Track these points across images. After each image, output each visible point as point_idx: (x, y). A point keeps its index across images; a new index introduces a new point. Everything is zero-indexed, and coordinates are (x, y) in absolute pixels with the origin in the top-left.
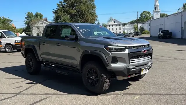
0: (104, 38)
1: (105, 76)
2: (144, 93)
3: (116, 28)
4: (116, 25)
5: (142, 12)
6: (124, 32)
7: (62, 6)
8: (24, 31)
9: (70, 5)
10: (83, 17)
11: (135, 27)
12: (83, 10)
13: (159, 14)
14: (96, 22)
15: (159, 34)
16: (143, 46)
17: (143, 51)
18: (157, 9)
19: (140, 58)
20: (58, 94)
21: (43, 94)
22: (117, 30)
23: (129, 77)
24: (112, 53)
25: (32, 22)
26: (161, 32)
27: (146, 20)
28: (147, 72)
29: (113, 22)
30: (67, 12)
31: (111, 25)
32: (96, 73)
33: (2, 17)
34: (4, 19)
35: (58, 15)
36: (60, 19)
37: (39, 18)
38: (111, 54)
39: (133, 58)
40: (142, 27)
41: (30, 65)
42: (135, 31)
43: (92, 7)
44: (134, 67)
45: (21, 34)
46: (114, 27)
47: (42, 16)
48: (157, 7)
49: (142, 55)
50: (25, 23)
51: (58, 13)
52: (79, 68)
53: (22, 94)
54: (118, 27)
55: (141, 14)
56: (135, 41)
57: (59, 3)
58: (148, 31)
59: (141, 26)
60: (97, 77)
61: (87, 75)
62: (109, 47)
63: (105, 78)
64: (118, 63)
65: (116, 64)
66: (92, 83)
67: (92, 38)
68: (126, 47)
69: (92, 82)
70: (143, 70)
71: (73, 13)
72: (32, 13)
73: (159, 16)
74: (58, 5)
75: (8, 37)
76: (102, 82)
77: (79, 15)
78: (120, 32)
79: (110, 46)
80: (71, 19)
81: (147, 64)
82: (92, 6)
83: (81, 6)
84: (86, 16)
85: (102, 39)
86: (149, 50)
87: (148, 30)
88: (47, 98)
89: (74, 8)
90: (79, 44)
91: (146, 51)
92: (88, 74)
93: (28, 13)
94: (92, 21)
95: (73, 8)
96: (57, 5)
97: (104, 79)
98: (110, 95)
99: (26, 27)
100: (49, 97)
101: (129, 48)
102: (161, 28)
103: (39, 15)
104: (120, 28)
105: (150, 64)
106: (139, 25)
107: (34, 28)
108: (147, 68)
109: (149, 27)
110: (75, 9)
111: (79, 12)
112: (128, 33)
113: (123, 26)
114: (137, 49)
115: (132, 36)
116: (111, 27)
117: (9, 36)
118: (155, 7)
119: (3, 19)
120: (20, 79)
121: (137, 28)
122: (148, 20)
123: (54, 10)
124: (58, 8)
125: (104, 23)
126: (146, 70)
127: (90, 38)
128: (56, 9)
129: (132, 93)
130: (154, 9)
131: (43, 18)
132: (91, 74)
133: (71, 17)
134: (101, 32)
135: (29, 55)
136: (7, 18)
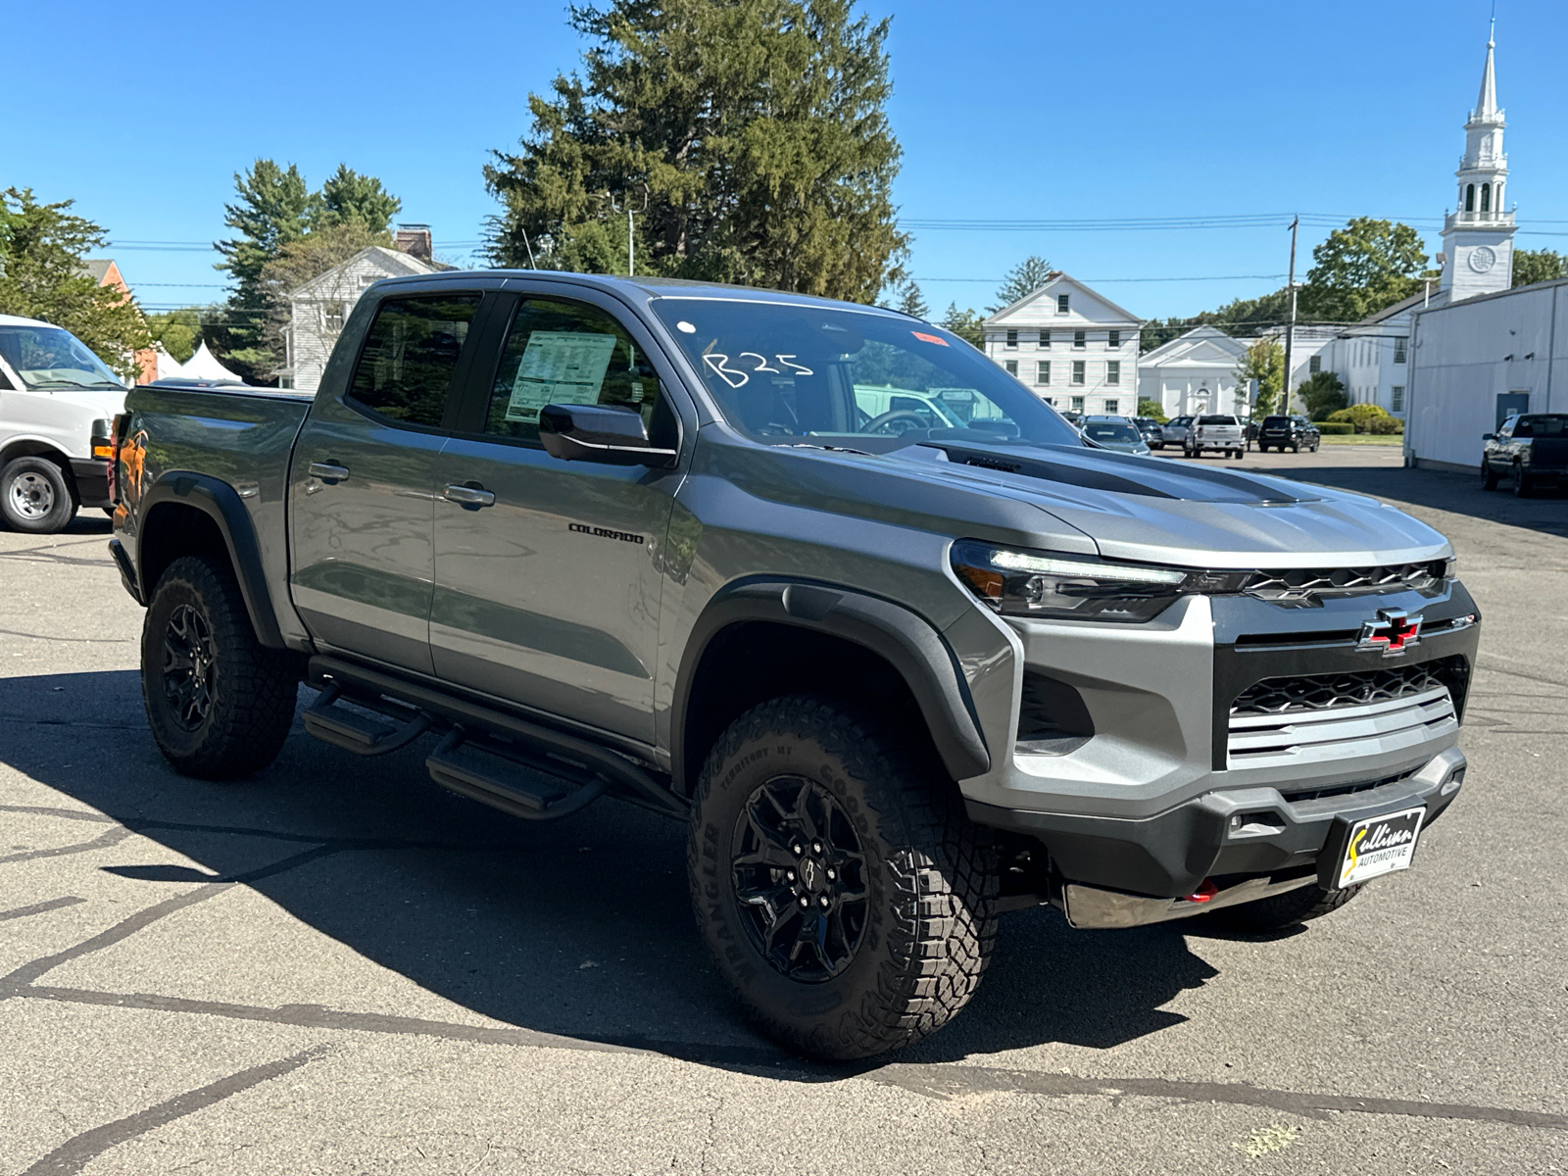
0: (957, 456)
1: (936, 879)
2: (1357, 1090)
3: (1079, 366)
4: (1080, 338)
5: (1341, 227)
6: (1147, 407)
7: (580, 125)
8: (217, 335)
9: (653, 122)
10: (763, 238)
11: (1256, 366)
12: (767, 177)
13: (1504, 251)
14: (890, 297)
15: (1491, 445)
16: (1384, 571)
17: (1379, 633)
18: (1486, 206)
19: (1343, 702)
20: (416, 1026)
21: (259, 1014)
22: (1080, 378)
23: (1202, 905)
24: (1035, 627)
25: (284, 255)
26: (1519, 432)
27: (1374, 307)
28: (1403, 862)
29: (1056, 305)
30: (617, 184)
31: (1029, 330)
32: (842, 835)
33: (12, 192)
34: (28, 210)
35: (539, 203)
36: (546, 244)
37: (357, 222)
38: (1017, 644)
39: (1262, 698)
40: (1325, 367)
41: (181, 676)
42: (1261, 404)
43: (864, 150)
44: (1268, 798)
45: (182, 361)
46: (1062, 354)
47: (388, 207)
48: (1486, 188)
49: (1367, 675)
50: (223, 259)
51: (536, 190)
52: (663, 753)
53: (43, 993)
54: (1096, 354)
55: (1330, 245)
56: (1295, 510)
57: (551, 97)
58: (1383, 414)
59: (1315, 361)
60: (850, 878)
61: (747, 848)
62: (1005, 560)
63: (937, 902)
64: (1093, 743)
65: (1065, 750)
66: (788, 933)
67: (821, 455)
68: (1195, 579)
69: (797, 920)
70: (1368, 837)
71: (677, 196)
72: (293, 172)
73: (1499, 277)
74: (545, 117)
75: (31, 387)
76: (900, 936)
77: (734, 217)
78: (1112, 405)
79: (1017, 549)
80: (657, 254)
81: (1407, 774)
82: (866, 135)
83: (754, 132)
84: (794, 236)
85: (932, 469)
86: (1447, 623)
87: (1387, 397)
88: (302, 1059)
89: (691, 151)
90: (679, 509)
91: (1410, 629)
92: (758, 832)
93: (263, 171)
94: (849, 281)
95: (675, 149)
96: (534, 109)
97: (925, 913)
98: (983, 1081)
99: (232, 302)
100: (321, 1049)
101: (1226, 585)
102: (1519, 387)
103: (364, 199)
104: (1114, 365)
105: (1435, 772)
106: (1303, 350)
107: (299, 314)
108: (1407, 824)
109: (1399, 375)
110: (699, 156)
111: (733, 185)
112: (1185, 421)
113: (1146, 347)
114: (1316, 599)
115: (1228, 452)
116: (1028, 355)
117: (48, 373)
118: (1471, 189)
119: (19, 211)
120: (70, 814)
121: (1280, 373)
122: (1389, 303)
123: (496, 161)
124: (539, 141)
125: (962, 309)
126: (1396, 838)
127: (802, 450)
128: (522, 154)
129: (1221, 1076)
130: (1455, 205)
131: (394, 225)
132: (785, 837)
133: (649, 233)
134: (933, 393)
135: (182, 582)
136: (57, 206)
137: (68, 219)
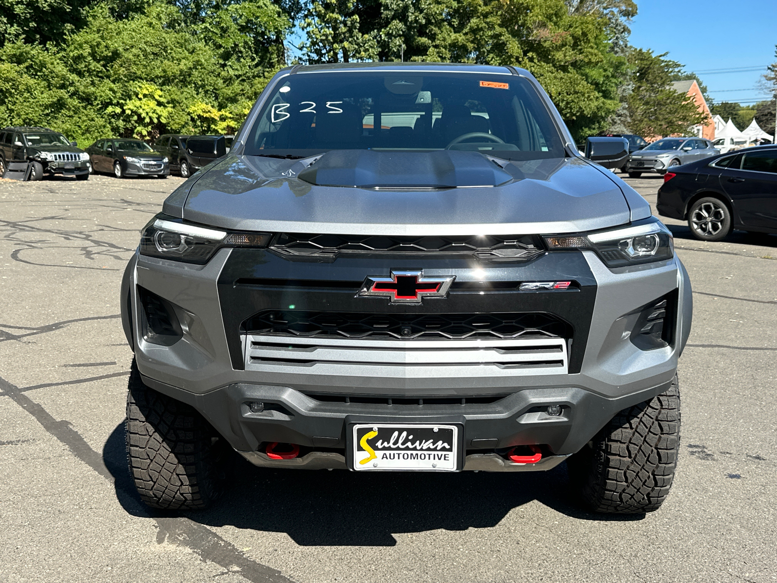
45: (743, 130)
136: (661, 56)
137: (666, 62)
